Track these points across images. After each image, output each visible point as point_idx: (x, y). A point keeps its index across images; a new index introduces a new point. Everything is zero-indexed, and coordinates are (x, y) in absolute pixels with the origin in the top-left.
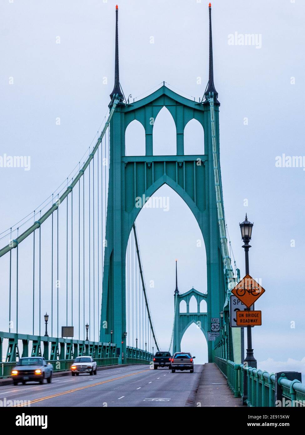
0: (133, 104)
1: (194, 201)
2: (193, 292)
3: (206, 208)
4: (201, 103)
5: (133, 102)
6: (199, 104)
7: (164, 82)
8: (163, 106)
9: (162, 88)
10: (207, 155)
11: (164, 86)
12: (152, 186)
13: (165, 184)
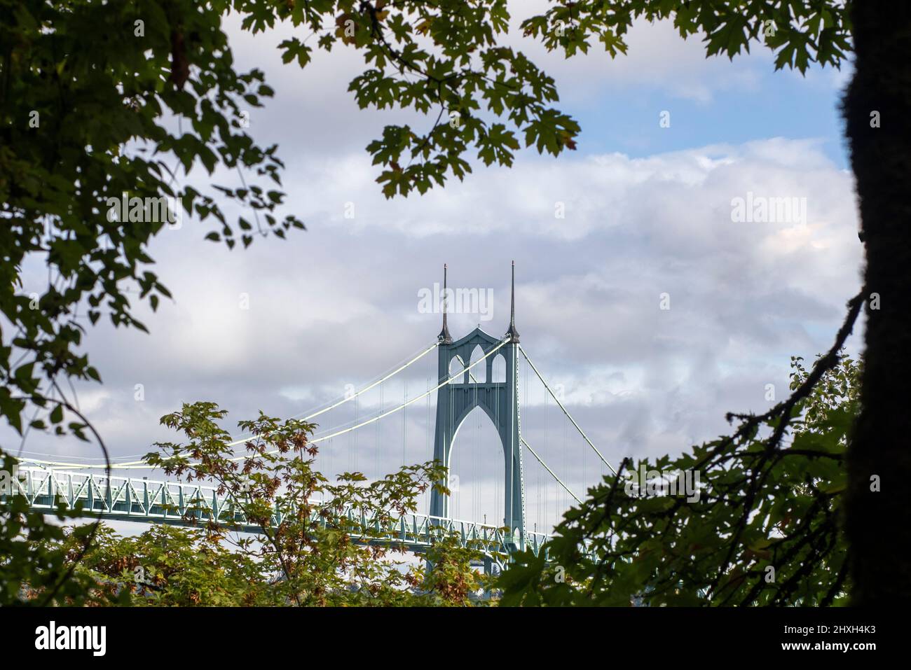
2: (477, 338)
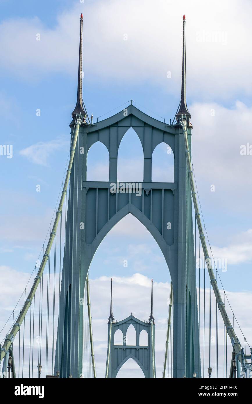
0: (97, 124)
1: (161, 234)
2: (132, 320)
3: (174, 242)
4: (172, 125)
5: (97, 122)
6: (170, 127)
7: (131, 100)
8: (130, 127)
9: (129, 107)
10: (177, 183)
11: (131, 105)
12: (115, 215)
13: (130, 213)
